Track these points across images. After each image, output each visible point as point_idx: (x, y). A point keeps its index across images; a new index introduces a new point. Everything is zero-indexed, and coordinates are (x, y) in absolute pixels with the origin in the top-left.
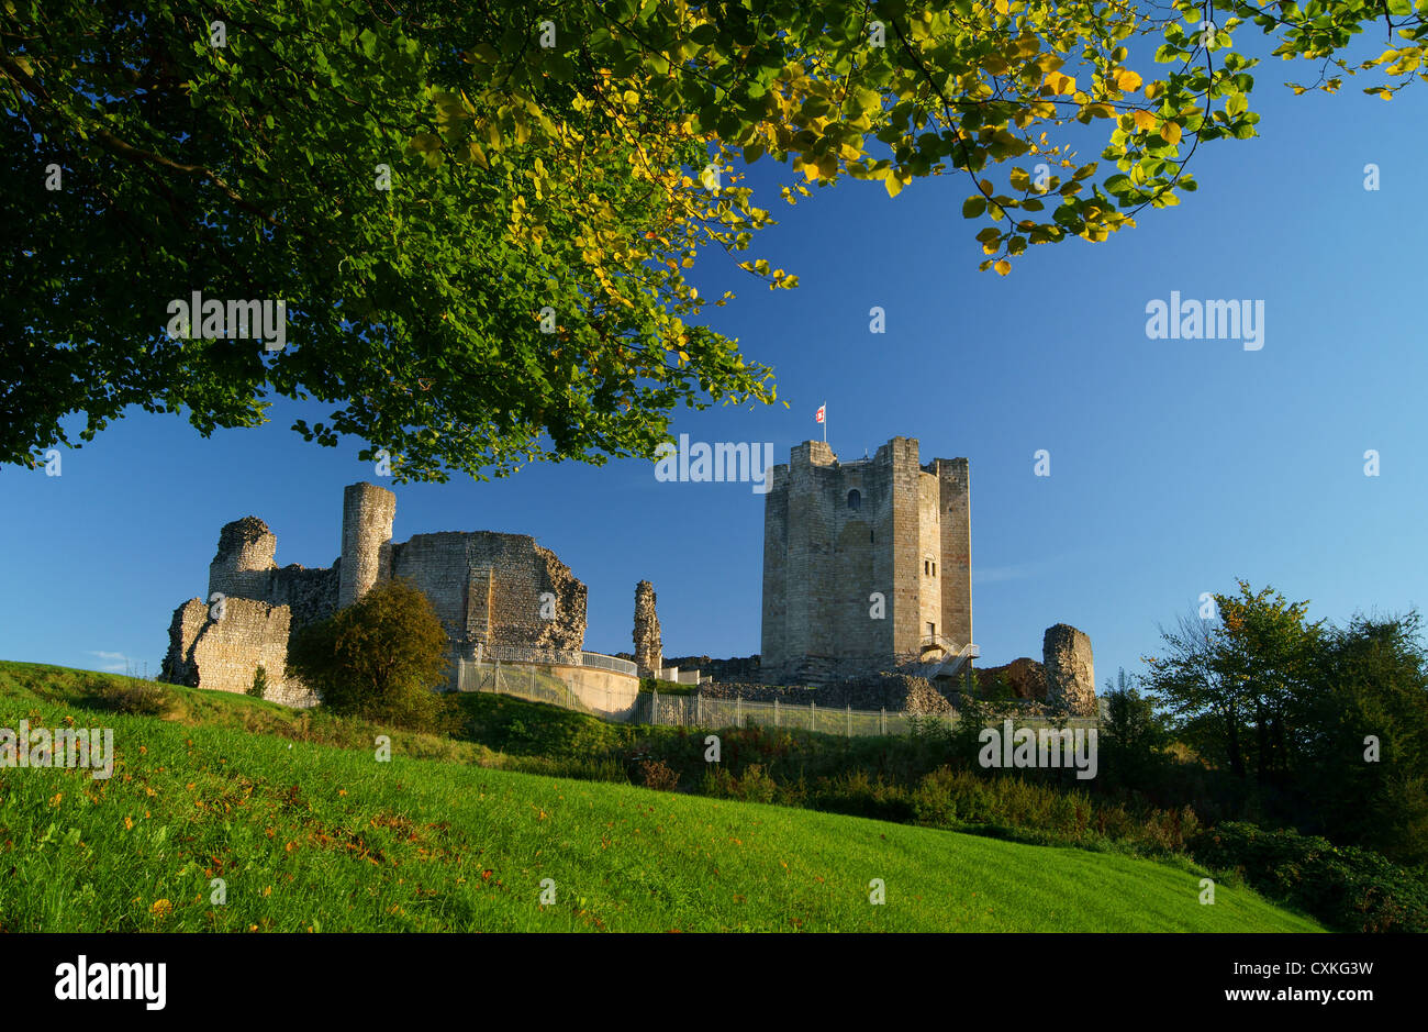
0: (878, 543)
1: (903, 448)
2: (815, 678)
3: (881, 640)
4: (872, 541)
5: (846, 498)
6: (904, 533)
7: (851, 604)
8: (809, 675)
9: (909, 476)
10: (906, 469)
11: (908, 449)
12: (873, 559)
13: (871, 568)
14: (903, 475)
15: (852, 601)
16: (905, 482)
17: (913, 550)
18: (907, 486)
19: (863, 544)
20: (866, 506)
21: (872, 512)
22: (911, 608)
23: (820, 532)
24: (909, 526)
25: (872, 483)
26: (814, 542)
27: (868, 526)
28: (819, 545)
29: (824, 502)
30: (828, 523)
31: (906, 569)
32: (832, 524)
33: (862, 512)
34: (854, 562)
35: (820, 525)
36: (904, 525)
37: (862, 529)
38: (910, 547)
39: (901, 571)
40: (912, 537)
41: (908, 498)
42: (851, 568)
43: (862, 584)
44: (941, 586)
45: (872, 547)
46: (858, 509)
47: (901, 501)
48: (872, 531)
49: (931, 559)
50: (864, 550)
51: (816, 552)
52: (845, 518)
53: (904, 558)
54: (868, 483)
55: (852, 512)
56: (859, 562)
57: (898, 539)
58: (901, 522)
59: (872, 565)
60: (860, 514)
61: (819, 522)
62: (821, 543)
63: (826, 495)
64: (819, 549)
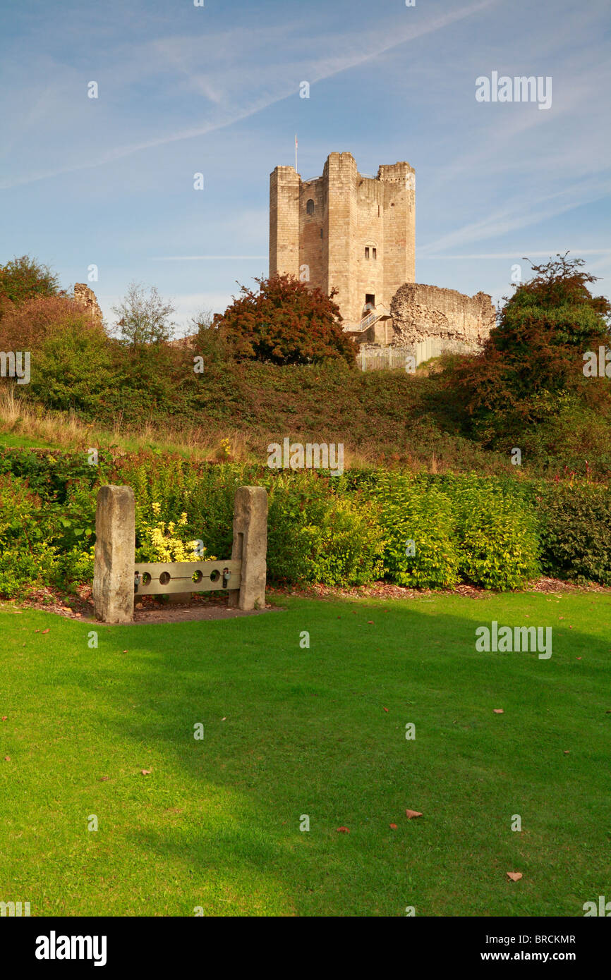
0: (324, 238)
1: (337, 161)
4: (321, 238)
5: (306, 206)
6: (336, 227)
9: (341, 183)
10: (339, 177)
11: (341, 161)
12: (321, 251)
13: (320, 257)
14: (335, 182)
16: (339, 188)
17: (344, 241)
18: (340, 191)
19: (316, 240)
20: (318, 210)
21: (321, 215)
22: (342, 284)
23: (287, 235)
24: (341, 222)
25: (322, 193)
26: (282, 244)
27: (319, 226)
28: (285, 245)
29: (289, 212)
30: (293, 228)
31: (338, 255)
32: (297, 228)
33: (315, 216)
34: (310, 255)
35: (286, 231)
36: (337, 222)
37: (315, 229)
38: (342, 238)
39: (334, 257)
40: (343, 230)
41: (340, 200)
42: (308, 259)
43: (315, 271)
44: (383, 265)
45: (321, 242)
46: (313, 214)
47: (335, 203)
48: (322, 230)
49: (372, 246)
50: (316, 245)
51: (283, 251)
52: (305, 222)
53: (336, 247)
54: (319, 193)
55: (308, 217)
56: (313, 255)
57: (332, 233)
58: (335, 219)
59: (322, 255)
60: (313, 218)
61: (286, 228)
62: (288, 244)
63: (291, 206)
64: (285, 248)
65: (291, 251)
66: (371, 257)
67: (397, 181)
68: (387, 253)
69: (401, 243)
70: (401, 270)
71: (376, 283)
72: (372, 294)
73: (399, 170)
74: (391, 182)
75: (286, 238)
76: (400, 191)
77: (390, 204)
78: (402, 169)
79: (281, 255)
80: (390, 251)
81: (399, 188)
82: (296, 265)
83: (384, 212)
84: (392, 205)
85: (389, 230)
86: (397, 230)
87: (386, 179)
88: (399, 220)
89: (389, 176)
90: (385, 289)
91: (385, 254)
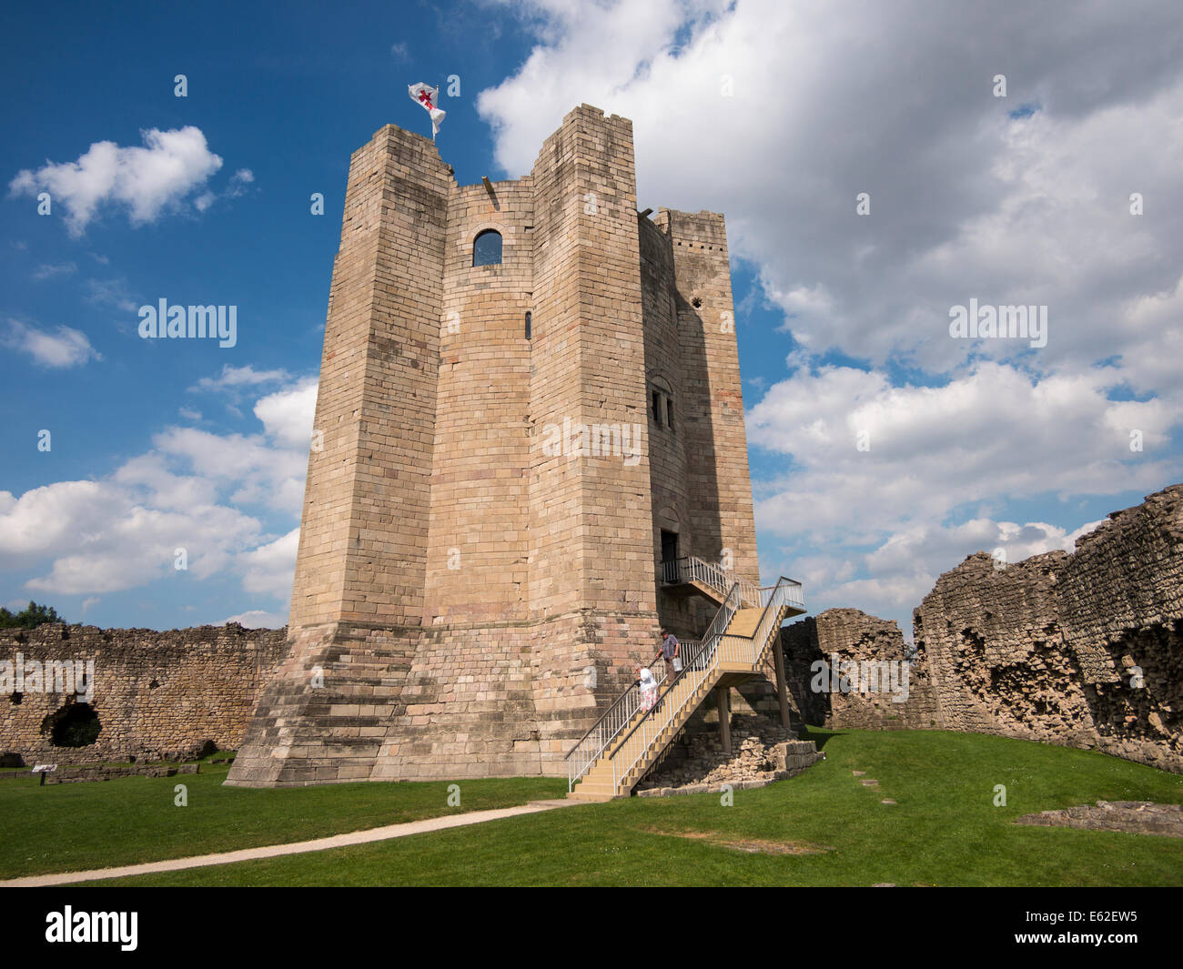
0: (541, 337)
1: (599, 129)
2: (357, 690)
3: (547, 572)
4: (528, 335)
5: (471, 246)
6: (603, 302)
7: (471, 484)
8: (342, 680)
9: (613, 185)
11: (609, 134)
12: (526, 376)
13: (523, 396)
14: (599, 180)
15: (478, 475)
16: (606, 197)
17: (627, 345)
18: (611, 206)
19: (506, 342)
20: (515, 260)
21: (529, 272)
22: (624, 483)
23: (402, 314)
24: (617, 290)
25: (529, 216)
26: (384, 335)
27: (520, 304)
28: (398, 343)
29: (415, 253)
30: (423, 300)
31: (609, 385)
32: (435, 303)
33: (504, 273)
34: (484, 385)
35: (401, 300)
36: (603, 287)
37: (505, 310)
38: (618, 335)
39: (598, 390)
40: (623, 315)
41: (611, 230)
42: (475, 397)
43: (501, 433)
44: (686, 452)
45: (526, 348)
46: (497, 267)
47: (595, 232)
48: (528, 314)
49: (665, 391)
50: (508, 355)
51: (387, 358)
52: (466, 288)
53: (604, 361)
54: (520, 215)
55: (480, 274)
56: (495, 383)
57: (589, 316)
58: (597, 278)
59: (529, 389)
60: (500, 278)
61: (400, 292)
62: (403, 340)
63: (421, 238)
64: (396, 353)
65: (415, 364)
66: (665, 422)
67: (706, 251)
68: (695, 419)
69: (728, 399)
70: (737, 472)
71: (679, 498)
72: (675, 530)
73: (708, 228)
74: (690, 249)
75: (400, 322)
76: (716, 274)
77: (691, 298)
78: (716, 230)
79: (380, 369)
80: (700, 415)
81: (712, 267)
82: (427, 411)
83: (678, 315)
84: (697, 303)
85: (695, 363)
86: (716, 365)
87: (676, 241)
88: (717, 342)
89: (684, 235)
90: (695, 521)
91: (689, 425)
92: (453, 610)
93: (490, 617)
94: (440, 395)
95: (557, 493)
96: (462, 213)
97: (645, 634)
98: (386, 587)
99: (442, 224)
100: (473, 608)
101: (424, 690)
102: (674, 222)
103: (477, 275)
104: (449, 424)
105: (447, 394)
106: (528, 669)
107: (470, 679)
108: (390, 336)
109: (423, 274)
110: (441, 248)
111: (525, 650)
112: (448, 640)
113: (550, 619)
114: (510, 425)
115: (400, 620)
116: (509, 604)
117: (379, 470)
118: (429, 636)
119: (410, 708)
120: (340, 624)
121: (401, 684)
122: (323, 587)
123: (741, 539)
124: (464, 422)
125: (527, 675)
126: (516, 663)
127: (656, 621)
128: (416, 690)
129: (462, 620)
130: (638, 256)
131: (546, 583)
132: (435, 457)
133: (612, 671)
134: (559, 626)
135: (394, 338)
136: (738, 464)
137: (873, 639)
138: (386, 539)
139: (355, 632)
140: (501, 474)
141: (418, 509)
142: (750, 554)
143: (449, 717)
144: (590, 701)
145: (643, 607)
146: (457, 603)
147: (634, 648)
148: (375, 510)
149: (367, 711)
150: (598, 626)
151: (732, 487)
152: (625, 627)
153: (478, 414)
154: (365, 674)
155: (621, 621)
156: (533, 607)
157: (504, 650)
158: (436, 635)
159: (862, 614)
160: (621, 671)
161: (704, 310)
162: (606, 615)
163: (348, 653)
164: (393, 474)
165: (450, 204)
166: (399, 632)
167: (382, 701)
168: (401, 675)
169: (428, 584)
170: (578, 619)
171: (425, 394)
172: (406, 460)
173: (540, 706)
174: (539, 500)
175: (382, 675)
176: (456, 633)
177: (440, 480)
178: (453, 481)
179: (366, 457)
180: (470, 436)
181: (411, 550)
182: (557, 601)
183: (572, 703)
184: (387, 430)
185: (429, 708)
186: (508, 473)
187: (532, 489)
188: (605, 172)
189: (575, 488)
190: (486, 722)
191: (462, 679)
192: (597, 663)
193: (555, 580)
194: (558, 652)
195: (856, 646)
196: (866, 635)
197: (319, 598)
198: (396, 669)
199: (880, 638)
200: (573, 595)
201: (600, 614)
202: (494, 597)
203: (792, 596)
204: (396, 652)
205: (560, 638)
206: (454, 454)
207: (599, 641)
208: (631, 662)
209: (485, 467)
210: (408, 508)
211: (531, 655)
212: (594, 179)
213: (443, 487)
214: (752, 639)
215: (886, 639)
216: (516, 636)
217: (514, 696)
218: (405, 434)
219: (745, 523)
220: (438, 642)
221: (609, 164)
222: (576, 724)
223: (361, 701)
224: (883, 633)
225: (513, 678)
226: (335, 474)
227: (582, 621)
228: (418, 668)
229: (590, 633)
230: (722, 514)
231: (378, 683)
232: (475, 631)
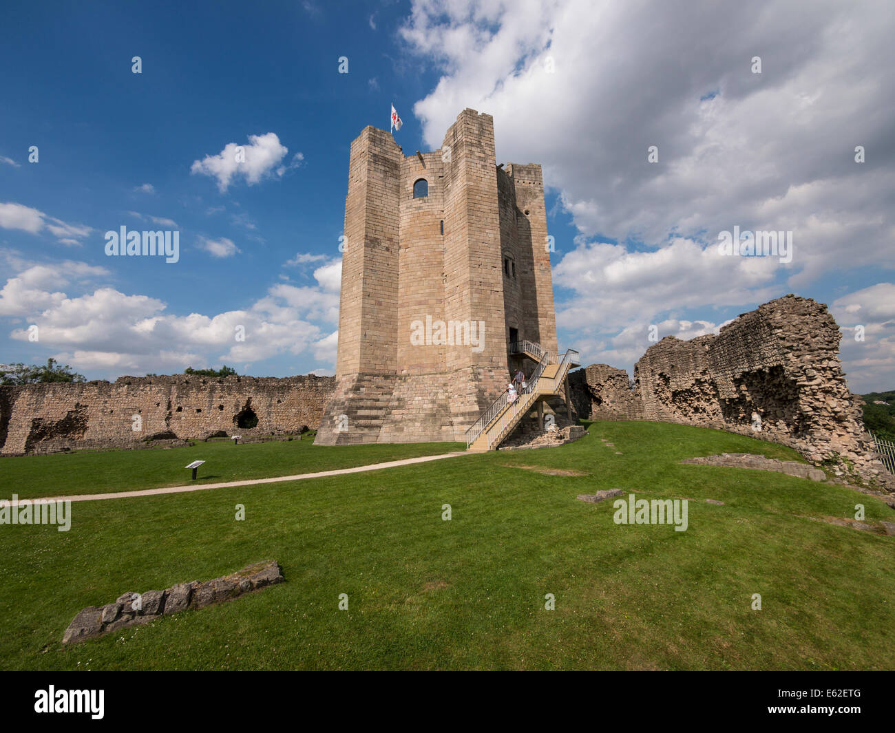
0: (449, 233)
1: (476, 121)
2: (369, 403)
4: (442, 233)
5: (412, 188)
6: (479, 214)
7: (417, 307)
8: (362, 399)
11: (480, 124)
12: (442, 253)
13: (441, 263)
15: (420, 303)
16: (480, 159)
17: (492, 236)
18: (482, 163)
19: (432, 236)
20: (434, 194)
21: (442, 200)
22: (491, 305)
23: (380, 224)
24: (486, 207)
25: (441, 170)
26: (373, 236)
27: (438, 217)
28: (378, 239)
29: (385, 193)
30: (390, 217)
31: (483, 257)
32: (395, 218)
33: (429, 201)
34: (421, 258)
35: (379, 217)
36: (479, 206)
37: (430, 220)
38: (487, 231)
39: (478, 259)
40: (489, 220)
41: (482, 176)
42: (418, 265)
43: (431, 282)
44: (522, 289)
45: (442, 239)
46: (426, 198)
47: (474, 178)
48: (442, 221)
49: (511, 259)
50: (432, 243)
51: (374, 247)
52: (410, 210)
53: (480, 244)
54: (436, 170)
55: (417, 202)
56: (427, 257)
57: (472, 221)
58: (476, 202)
59: (443, 260)
60: (428, 204)
61: (379, 214)
62: (381, 237)
63: (387, 185)
64: (378, 244)
65: (387, 249)
66: (511, 274)
67: (532, 185)
68: (526, 273)
69: (542, 262)
70: (547, 298)
71: (518, 312)
72: (516, 327)
73: (533, 173)
74: (523, 184)
75: (379, 228)
76: (537, 197)
77: (524, 210)
78: (537, 173)
79: (370, 252)
80: (529, 271)
81: (535, 194)
82: (395, 272)
83: (517, 219)
84: (527, 213)
85: (526, 244)
86: (537, 244)
87: (516, 180)
88: (538, 233)
89: (520, 177)
90: (526, 323)
91: (523, 275)
92: (411, 367)
93: (428, 370)
94: (400, 265)
95: (459, 311)
96: (407, 171)
97: (502, 377)
98: (379, 357)
99: (397, 177)
100: (420, 366)
101: (399, 404)
102: (516, 170)
103: (415, 203)
104: (406, 278)
105: (403, 264)
106: (447, 394)
107: (420, 398)
108: (375, 236)
109: (389, 204)
110: (398, 189)
111: (445, 385)
112: (409, 381)
113: (456, 371)
114: (434, 278)
115: (386, 372)
116: (437, 364)
117: (373, 302)
118: (400, 379)
119: (393, 411)
120: (359, 374)
121: (389, 401)
122: (350, 357)
123: (549, 331)
124: (412, 277)
125: (446, 396)
126: (441, 391)
127: (508, 371)
128: (396, 404)
129: (415, 371)
130: (496, 189)
131: (454, 354)
132: (399, 295)
133: (487, 394)
134: (461, 373)
135: (376, 236)
136: (547, 294)
137: (613, 378)
138: (378, 334)
139: (367, 378)
140: (431, 302)
141: (392, 320)
142: (553, 338)
143: (411, 415)
144: (476, 408)
145: (501, 364)
146: (413, 363)
147: (496, 384)
148: (372, 321)
149: (374, 413)
150: (479, 374)
151: (545, 306)
152: (492, 374)
153: (419, 273)
154: (372, 396)
155: (490, 371)
156: (448, 365)
157: (436, 385)
158: (404, 379)
159: (608, 366)
160: (490, 394)
161: (531, 216)
162: (483, 368)
163: (363, 387)
164: (380, 304)
165: (401, 166)
166: (386, 377)
167: (381, 408)
168: (388, 396)
169: (399, 355)
170: (470, 370)
171: (393, 264)
172: (386, 297)
173: (453, 410)
174: (450, 314)
175: (380, 397)
176: (413, 377)
177: (402, 306)
178: (408, 306)
179: (366, 295)
180: (416, 284)
181: (390, 339)
182: (460, 362)
183: (468, 409)
184: (376, 282)
185: (402, 411)
186: (434, 302)
187: (446, 309)
188: (479, 145)
189: (467, 308)
190: (428, 418)
191: (416, 398)
192: (479, 391)
193: (459, 352)
194: (460, 386)
195: (605, 382)
196: (610, 376)
197: (349, 362)
198: (386, 394)
199: (617, 378)
200: (467, 359)
201: (480, 368)
202: (430, 361)
203: (574, 358)
204: (386, 386)
205: (462, 379)
206: (408, 293)
207: (480, 380)
208: (496, 390)
209: (423, 299)
210: (388, 319)
211: (448, 387)
212: (473, 149)
213: (404, 309)
214: (554, 379)
215: (620, 378)
216: (441, 379)
217: (441, 406)
218: (384, 284)
219: (551, 323)
220: (405, 381)
221: (481, 140)
222: (470, 418)
223: (371, 408)
224: (619, 375)
225: (440, 397)
226: (353, 304)
227: (472, 371)
228: (396, 394)
229: (476, 376)
230: (539, 319)
231: (378, 400)
232: (422, 377)
